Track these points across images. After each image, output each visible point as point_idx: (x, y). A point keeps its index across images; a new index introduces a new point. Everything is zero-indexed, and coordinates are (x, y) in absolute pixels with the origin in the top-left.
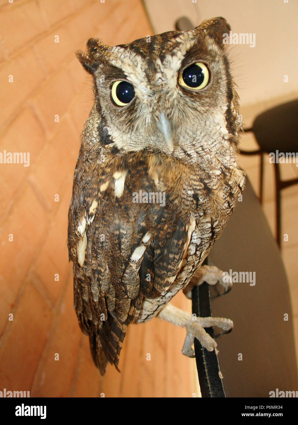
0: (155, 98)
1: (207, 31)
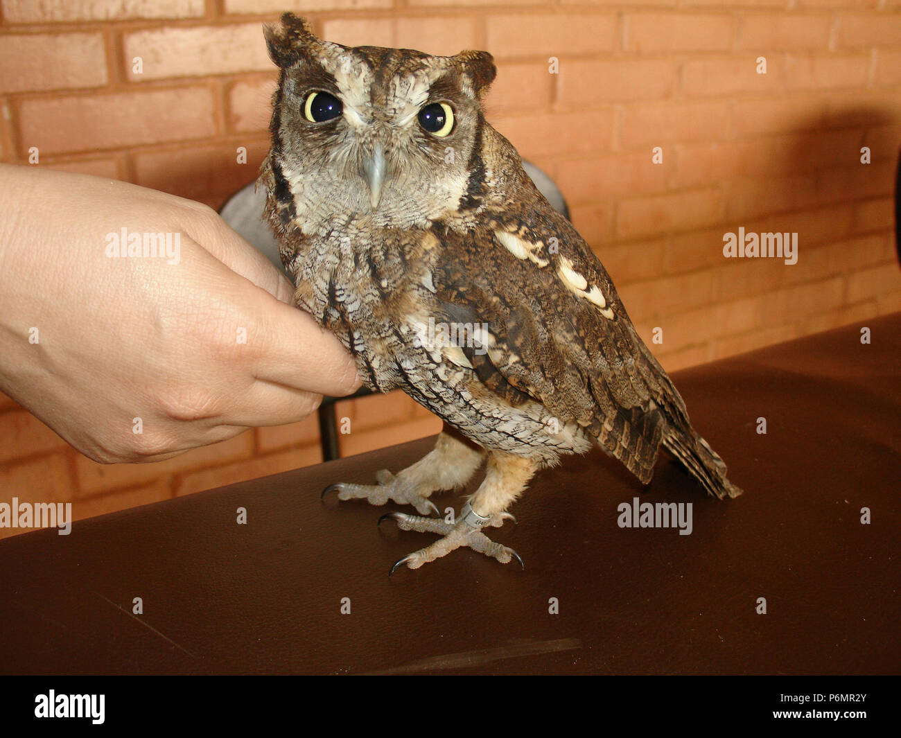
0: (374, 127)
1: (465, 67)
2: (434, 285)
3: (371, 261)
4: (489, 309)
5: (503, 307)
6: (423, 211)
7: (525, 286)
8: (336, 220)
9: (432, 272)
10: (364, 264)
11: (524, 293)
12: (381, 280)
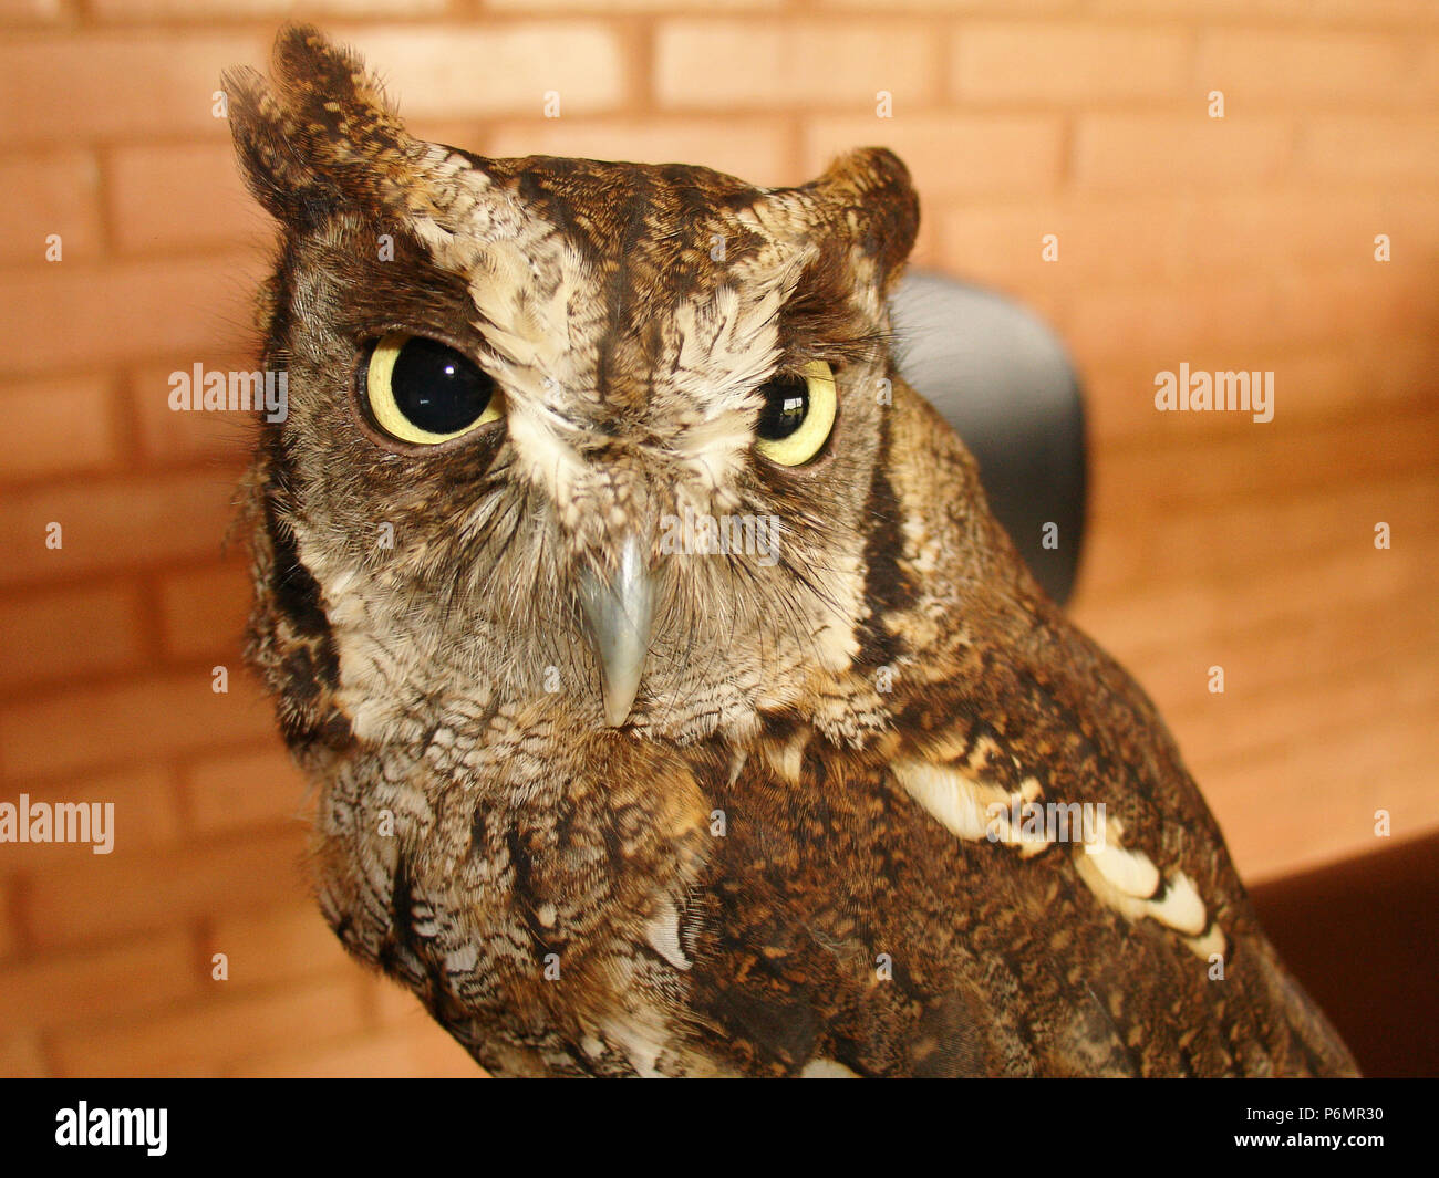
1: (858, 223)
2: (683, 946)
3: (518, 843)
4: (856, 1009)
5: (901, 999)
6: (747, 681)
7: (974, 923)
8: (454, 706)
9: (680, 909)
10: (496, 844)
11: (969, 948)
12: (539, 903)
